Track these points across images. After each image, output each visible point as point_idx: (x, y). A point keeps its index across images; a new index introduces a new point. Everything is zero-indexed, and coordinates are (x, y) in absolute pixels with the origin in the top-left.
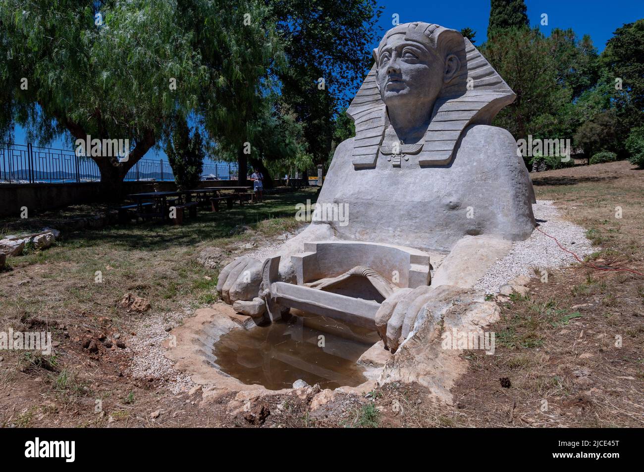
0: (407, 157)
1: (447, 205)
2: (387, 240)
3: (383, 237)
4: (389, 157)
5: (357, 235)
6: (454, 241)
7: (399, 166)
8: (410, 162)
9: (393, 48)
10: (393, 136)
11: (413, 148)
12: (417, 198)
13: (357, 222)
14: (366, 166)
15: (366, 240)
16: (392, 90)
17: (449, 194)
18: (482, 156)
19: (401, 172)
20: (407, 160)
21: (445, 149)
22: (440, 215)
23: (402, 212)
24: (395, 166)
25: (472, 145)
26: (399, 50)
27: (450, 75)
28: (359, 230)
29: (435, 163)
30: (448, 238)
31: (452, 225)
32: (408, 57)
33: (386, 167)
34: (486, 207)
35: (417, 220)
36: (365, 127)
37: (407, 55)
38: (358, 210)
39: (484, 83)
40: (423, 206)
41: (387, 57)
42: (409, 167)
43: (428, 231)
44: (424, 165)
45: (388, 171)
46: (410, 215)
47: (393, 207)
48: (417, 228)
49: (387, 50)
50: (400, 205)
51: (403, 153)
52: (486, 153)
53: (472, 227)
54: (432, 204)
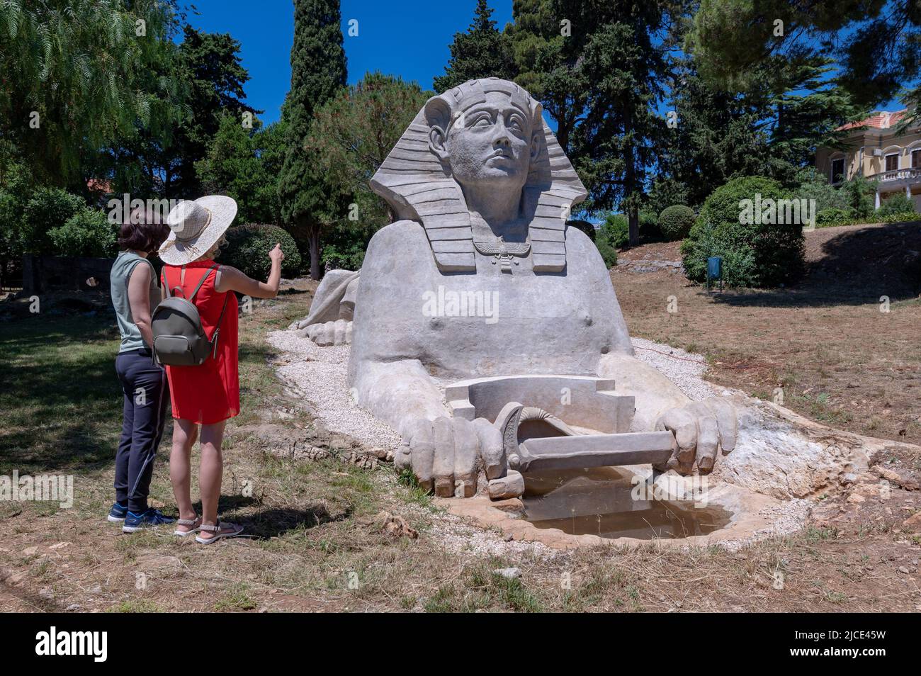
0: (517, 260)
1: (585, 320)
2: (523, 371)
3: (517, 368)
4: (493, 259)
5: (479, 368)
6: (596, 362)
7: (508, 272)
8: (521, 267)
9: (501, 111)
10: (484, 229)
11: (519, 248)
12: (551, 313)
13: (476, 350)
14: (462, 269)
15: (493, 374)
16: (500, 167)
17: (580, 308)
18: (588, 263)
19: (513, 279)
20: (517, 264)
21: (558, 252)
22: (580, 333)
23: (536, 333)
24: (504, 271)
25: (575, 249)
26: (506, 115)
27: (534, 159)
28: (480, 362)
29: (553, 270)
30: (590, 359)
31: (591, 344)
32: (516, 127)
33: (492, 272)
34: (608, 321)
35: (556, 341)
36: (437, 211)
37: (515, 125)
38: (475, 332)
39: (561, 176)
40: (560, 322)
41: (487, 119)
42: (523, 273)
43: (570, 353)
44: (539, 271)
45: (497, 278)
46: (546, 336)
47: (522, 326)
48: (557, 350)
49: (489, 110)
50: (531, 323)
51: (510, 255)
52: (590, 260)
53: (604, 344)
54: (569, 319)
